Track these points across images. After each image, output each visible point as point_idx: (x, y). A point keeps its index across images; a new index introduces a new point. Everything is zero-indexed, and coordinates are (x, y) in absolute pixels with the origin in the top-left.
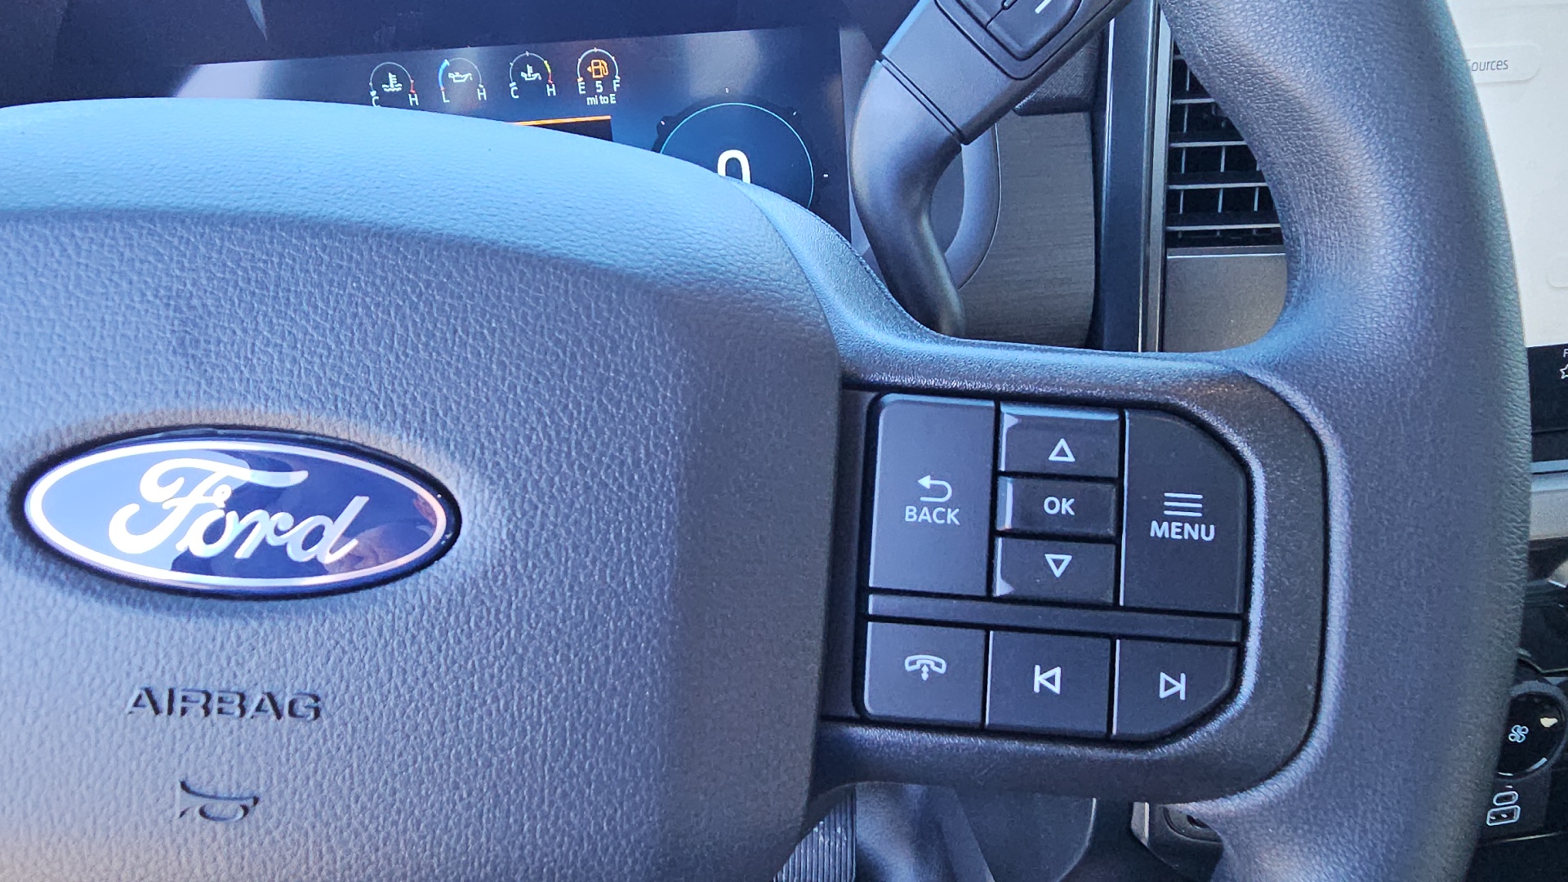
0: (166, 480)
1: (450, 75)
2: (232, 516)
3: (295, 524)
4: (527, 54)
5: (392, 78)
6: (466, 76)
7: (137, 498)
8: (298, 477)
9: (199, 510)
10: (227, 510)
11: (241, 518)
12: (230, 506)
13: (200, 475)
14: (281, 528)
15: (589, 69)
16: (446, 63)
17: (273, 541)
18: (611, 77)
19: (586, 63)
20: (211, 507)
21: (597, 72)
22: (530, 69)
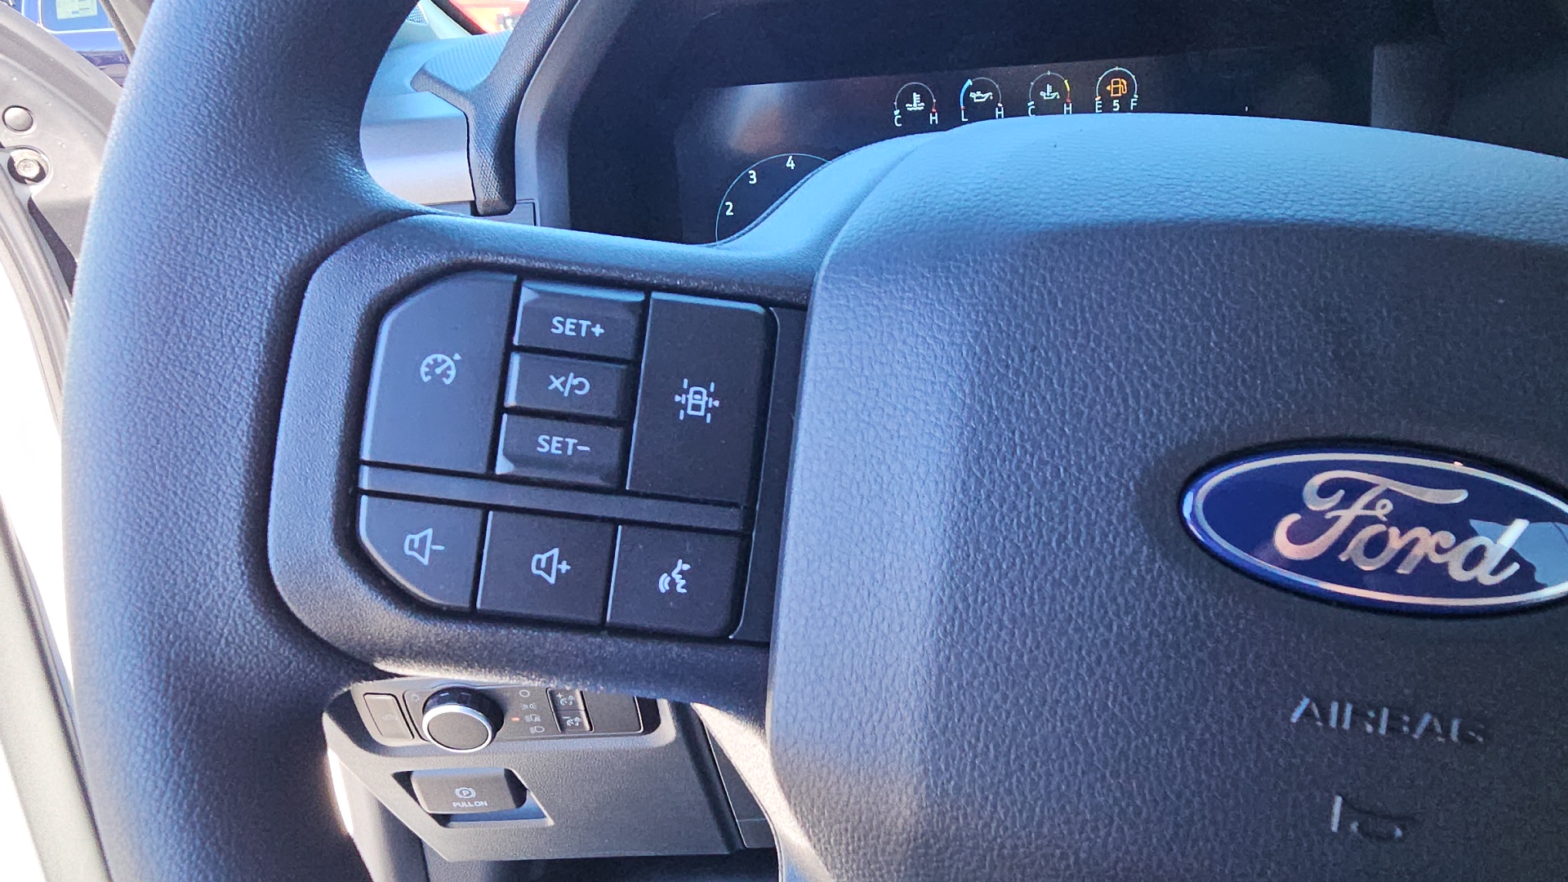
0: (1325, 491)
1: (972, 95)
2: (1394, 531)
3: (1457, 543)
4: (1049, 73)
5: (916, 97)
6: (987, 95)
7: (1298, 505)
8: (1460, 496)
9: (1359, 523)
10: (1388, 525)
11: (1402, 534)
12: (1393, 519)
13: (1361, 488)
14: (1444, 546)
15: (1108, 88)
16: (969, 82)
17: (1436, 559)
18: (1130, 94)
19: (1106, 82)
20: (1375, 520)
21: (1116, 91)
22: (1049, 88)
